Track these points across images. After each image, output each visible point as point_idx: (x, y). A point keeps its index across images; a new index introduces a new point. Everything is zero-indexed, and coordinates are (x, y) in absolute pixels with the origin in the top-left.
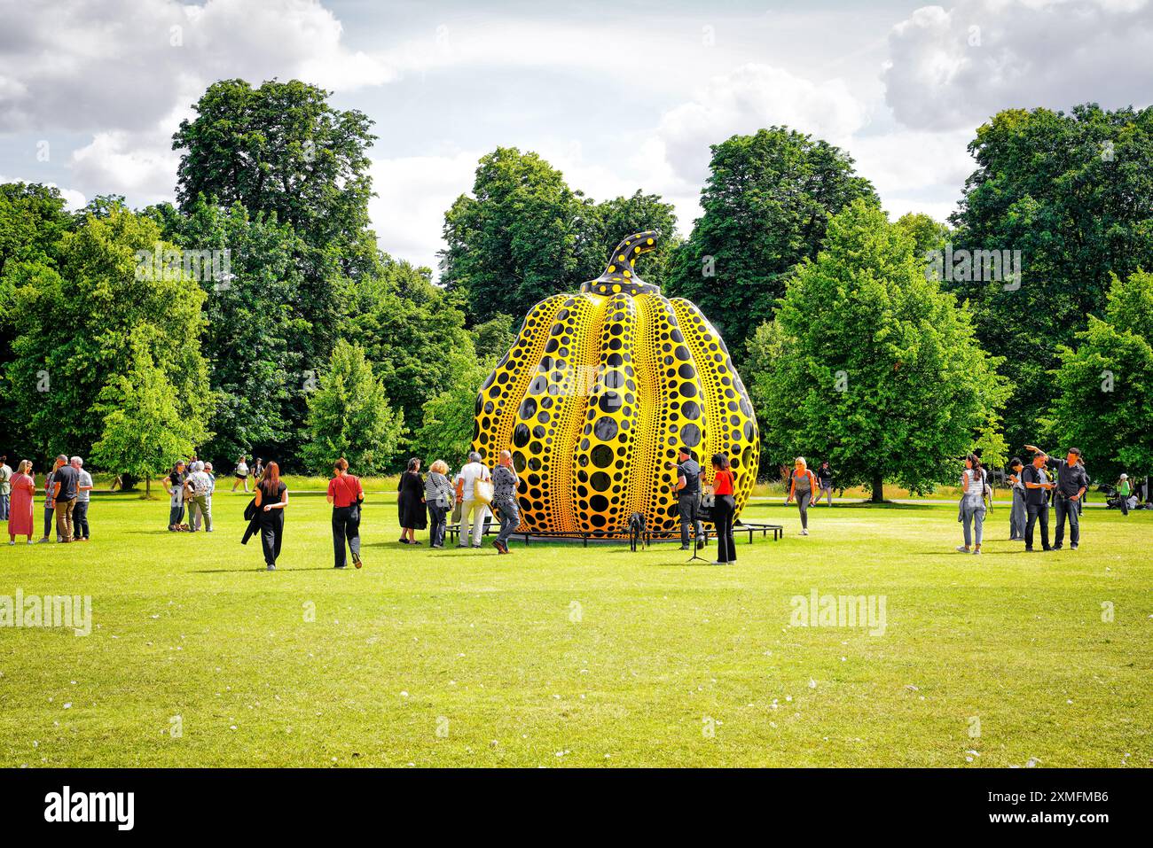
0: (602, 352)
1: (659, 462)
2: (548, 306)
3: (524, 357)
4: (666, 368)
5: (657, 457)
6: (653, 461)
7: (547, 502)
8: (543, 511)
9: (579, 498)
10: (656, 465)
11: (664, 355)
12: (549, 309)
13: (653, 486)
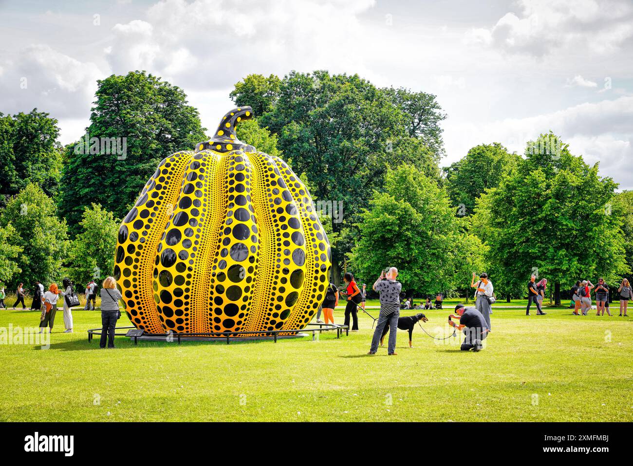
0: (229, 194)
1: (277, 277)
2: (177, 159)
3: (161, 198)
4: (276, 207)
5: (275, 274)
6: (272, 277)
7: (187, 309)
8: (183, 317)
9: (215, 306)
10: (274, 280)
11: (274, 197)
12: (177, 162)
13: (271, 296)
